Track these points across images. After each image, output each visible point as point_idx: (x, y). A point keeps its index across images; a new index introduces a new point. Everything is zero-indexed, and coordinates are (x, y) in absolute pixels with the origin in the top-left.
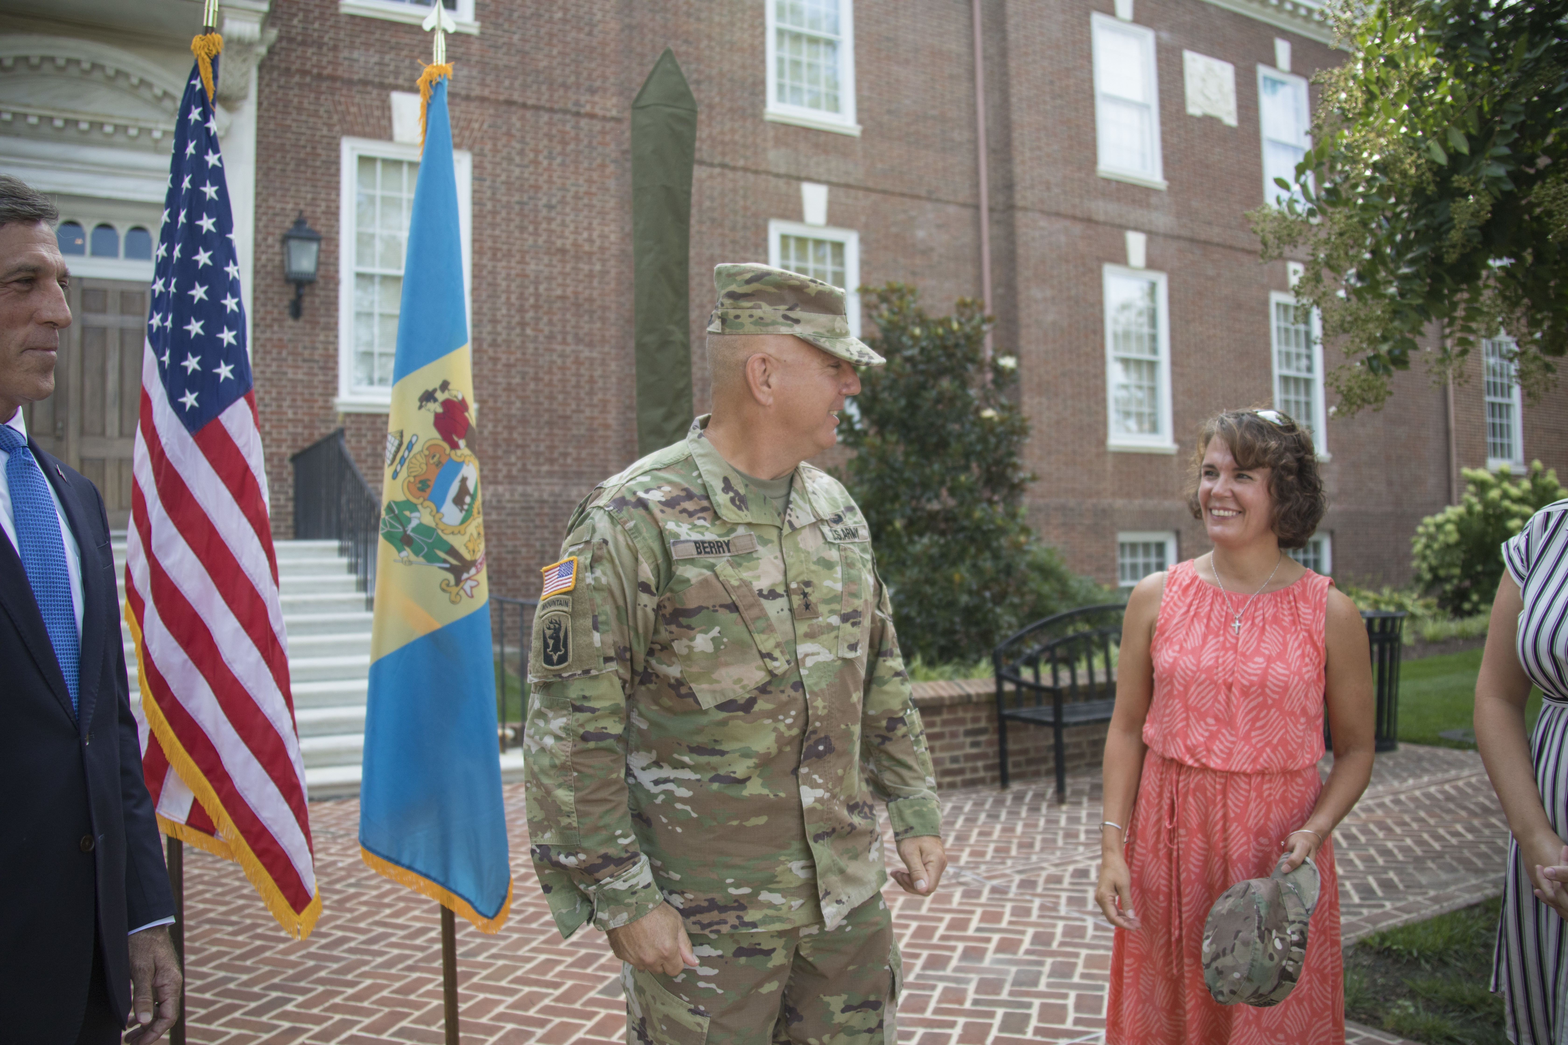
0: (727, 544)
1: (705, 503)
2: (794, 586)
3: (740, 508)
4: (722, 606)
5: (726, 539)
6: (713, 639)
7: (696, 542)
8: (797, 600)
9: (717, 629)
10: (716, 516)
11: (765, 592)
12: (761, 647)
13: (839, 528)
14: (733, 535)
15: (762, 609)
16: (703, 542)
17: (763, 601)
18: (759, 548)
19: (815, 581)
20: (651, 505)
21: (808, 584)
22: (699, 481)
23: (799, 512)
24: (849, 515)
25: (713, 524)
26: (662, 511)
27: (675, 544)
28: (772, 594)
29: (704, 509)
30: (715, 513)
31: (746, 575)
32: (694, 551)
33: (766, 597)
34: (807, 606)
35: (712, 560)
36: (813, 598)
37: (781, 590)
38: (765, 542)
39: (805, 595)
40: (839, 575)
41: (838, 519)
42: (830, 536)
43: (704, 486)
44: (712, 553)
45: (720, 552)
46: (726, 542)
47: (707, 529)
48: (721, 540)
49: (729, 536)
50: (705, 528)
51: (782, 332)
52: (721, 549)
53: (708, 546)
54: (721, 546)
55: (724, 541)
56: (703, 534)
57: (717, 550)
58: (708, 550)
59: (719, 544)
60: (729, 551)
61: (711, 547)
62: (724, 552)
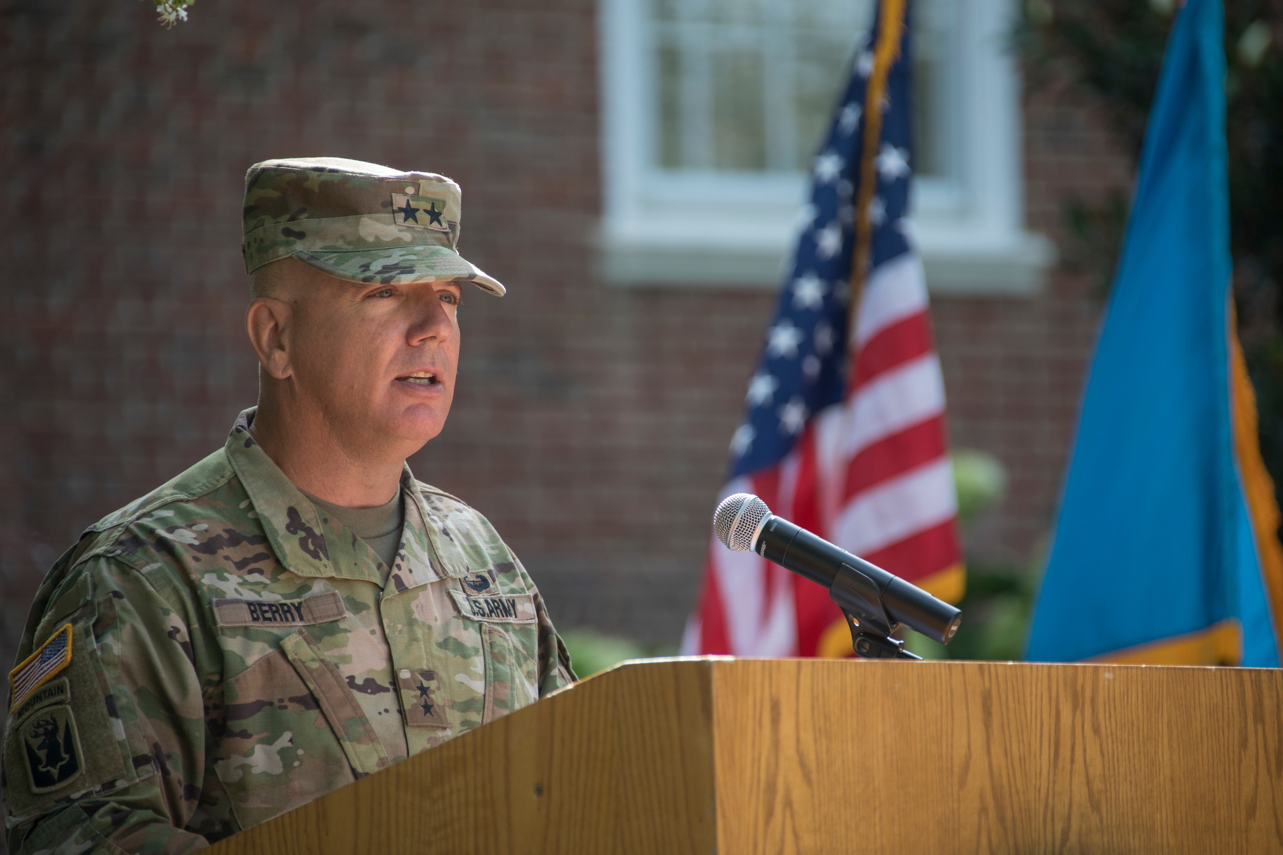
0: (298, 608)
1: (259, 549)
2: (405, 675)
3: (315, 556)
4: (292, 700)
5: (296, 601)
6: (282, 752)
7: (250, 604)
8: (410, 697)
9: (287, 735)
10: (279, 567)
11: (359, 681)
12: (356, 764)
13: (482, 597)
14: (307, 595)
15: (356, 707)
16: (261, 604)
17: (356, 694)
18: (348, 614)
19: (441, 673)
20: (179, 549)
21: (429, 675)
22: (250, 515)
23: (413, 563)
24: (501, 578)
25: (274, 579)
26: (196, 559)
27: (219, 604)
28: (370, 686)
29: (258, 558)
30: (278, 562)
31: (328, 655)
32: (248, 616)
33: (361, 689)
34: (428, 708)
35: (276, 631)
36: (438, 698)
37: (384, 681)
38: (357, 607)
39: (424, 690)
40: (480, 669)
41: (482, 584)
42: (466, 607)
43: (258, 522)
44: (275, 620)
45: (287, 620)
46: (296, 604)
47: (265, 586)
48: (288, 602)
49: (301, 596)
50: (262, 586)
51: (281, 256)
52: (289, 616)
53: (268, 609)
54: (289, 611)
55: (293, 604)
56: (259, 594)
57: (283, 616)
58: (269, 615)
59: (286, 608)
60: (302, 619)
61: (273, 612)
62: (293, 620)
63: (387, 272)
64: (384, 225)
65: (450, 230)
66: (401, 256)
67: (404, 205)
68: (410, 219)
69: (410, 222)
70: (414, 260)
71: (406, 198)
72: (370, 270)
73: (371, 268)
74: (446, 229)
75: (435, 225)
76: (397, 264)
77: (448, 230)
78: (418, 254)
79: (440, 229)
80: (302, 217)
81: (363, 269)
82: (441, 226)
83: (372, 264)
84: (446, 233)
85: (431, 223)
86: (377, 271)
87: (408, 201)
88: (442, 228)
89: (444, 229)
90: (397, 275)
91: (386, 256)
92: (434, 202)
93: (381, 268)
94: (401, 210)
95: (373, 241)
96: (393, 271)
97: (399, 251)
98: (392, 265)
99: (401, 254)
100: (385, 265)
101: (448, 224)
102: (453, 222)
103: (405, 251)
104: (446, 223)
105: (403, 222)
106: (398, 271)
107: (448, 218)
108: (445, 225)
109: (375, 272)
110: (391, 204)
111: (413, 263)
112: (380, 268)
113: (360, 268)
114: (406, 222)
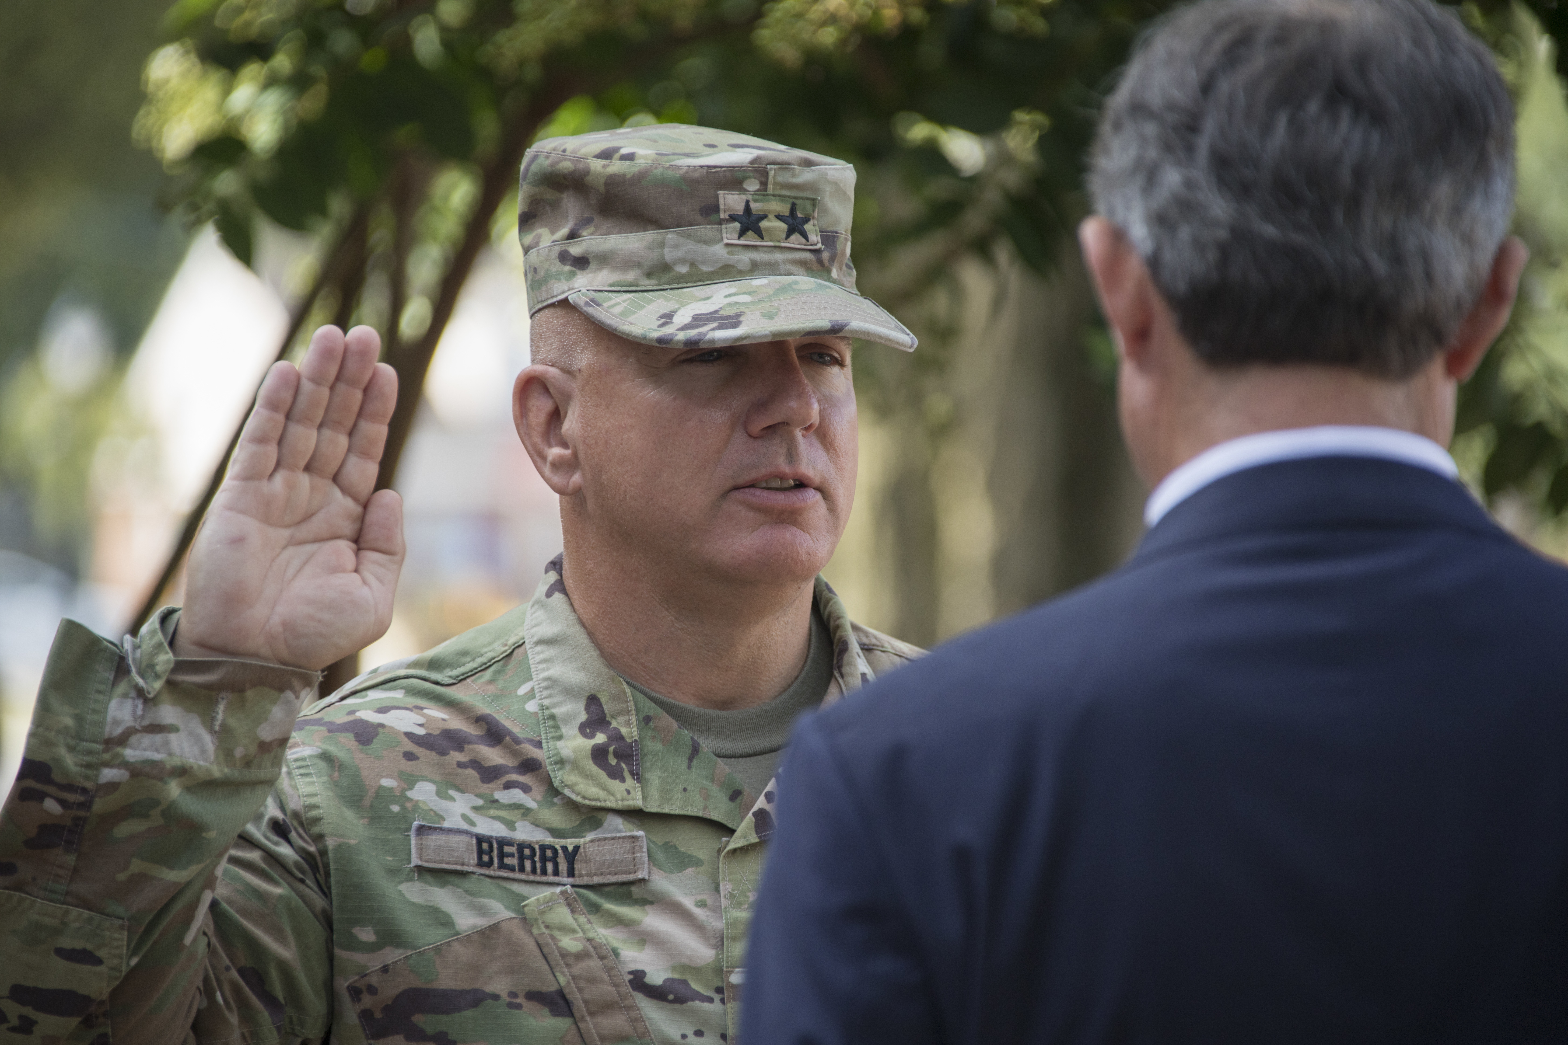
2: (738, 977)
3: (616, 773)
7: (483, 840)
11: (654, 981)
14: (591, 836)
16: (504, 843)
17: (644, 1001)
22: (530, 706)
25: (547, 804)
26: (410, 757)
27: (422, 830)
28: (674, 991)
29: (526, 767)
30: (549, 778)
32: (470, 857)
33: (655, 994)
38: (679, 861)
43: (537, 718)
44: (522, 869)
45: (544, 872)
46: (570, 848)
47: (526, 812)
48: (558, 843)
49: (584, 834)
50: (522, 811)
51: (556, 296)
52: (550, 866)
53: (515, 852)
54: (554, 859)
55: (564, 848)
56: (511, 825)
57: (538, 865)
58: (513, 861)
59: (549, 853)
60: (571, 873)
61: (522, 858)
62: (556, 873)
63: (697, 327)
64: (704, 246)
65: (823, 247)
66: (726, 297)
67: (740, 209)
68: (750, 233)
69: (750, 239)
70: (745, 303)
71: (744, 197)
72: (672, 323)
73: (675, 319)
74: (816, 245)
75: (796, 240)
76: (716, 312)
77: (819, 246)
78: (755, 292)
79: (805, 245)
80: (584, 233)
81: (663, 321)
82: (807, 240)
83: (677, 313)
84: (816, 252)
85: (788, 236)
86: (683, 324)
87: (747, 202)
88: (809, 243)
89: (812, 245)
90: (711, 332)
91: (703, 297)
92: (796, 201)
93: (690, 319)
94: (733, 218)
95: (687, 272)
96: (707, 324)
97: (726, 287)
98: (708, 314)
99: (727, 293)
100: (697, 315)
101: (821, 235)
102: (832, 232)
103: (735, 287)
104: (817, 236)
105: (737, 238)
106: (715, 325)
107: (825, 222)
108: (814, 238)
109: (680, 326)
110: (716, 209)
111: (742, 309)
112: (687, 320)
113: (659, 320)
114: (742, 238)
